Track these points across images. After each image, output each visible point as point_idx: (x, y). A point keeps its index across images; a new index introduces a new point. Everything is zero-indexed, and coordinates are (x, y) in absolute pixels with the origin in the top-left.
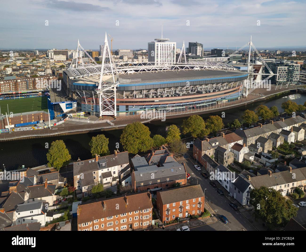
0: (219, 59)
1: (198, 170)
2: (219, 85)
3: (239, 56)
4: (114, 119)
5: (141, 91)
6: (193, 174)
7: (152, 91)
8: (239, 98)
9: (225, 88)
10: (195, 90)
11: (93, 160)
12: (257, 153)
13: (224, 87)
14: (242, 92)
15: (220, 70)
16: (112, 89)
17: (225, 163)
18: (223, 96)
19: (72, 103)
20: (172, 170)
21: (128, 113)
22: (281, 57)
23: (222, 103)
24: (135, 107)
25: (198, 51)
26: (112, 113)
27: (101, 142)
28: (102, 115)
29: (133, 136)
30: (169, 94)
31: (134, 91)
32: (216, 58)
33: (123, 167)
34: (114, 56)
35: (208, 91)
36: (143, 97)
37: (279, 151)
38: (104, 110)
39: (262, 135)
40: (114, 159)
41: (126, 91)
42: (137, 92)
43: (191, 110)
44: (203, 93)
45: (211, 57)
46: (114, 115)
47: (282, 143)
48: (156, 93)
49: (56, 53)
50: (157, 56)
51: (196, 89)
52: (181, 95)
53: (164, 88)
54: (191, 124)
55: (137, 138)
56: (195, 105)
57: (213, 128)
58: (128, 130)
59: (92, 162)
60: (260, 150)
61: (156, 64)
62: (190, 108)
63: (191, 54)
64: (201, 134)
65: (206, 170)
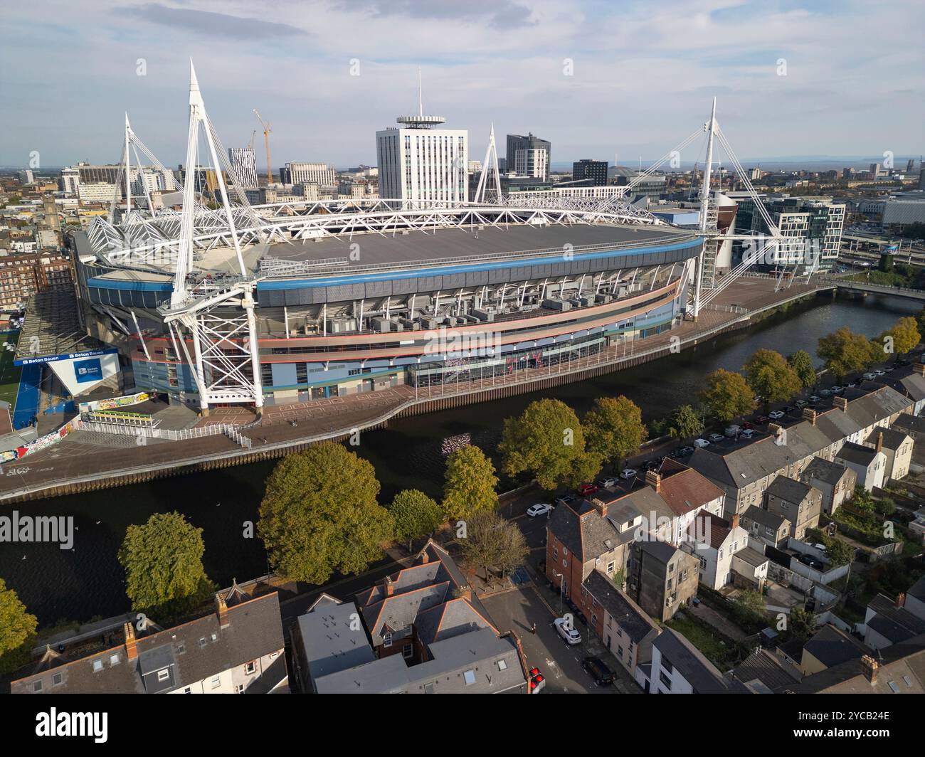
0: (599, 193)
1: (570, 644)
2: (615, 279)
3: (657, 182)
4: (254, 417)
5: (348, 308)
6: (551, 664)
7: (388, 306)
8: (674, 321)
9: (632, 288)
10: (536, 296)
11: (113, 654)
12: (771, 543)
13: (630, 284)
14: (683, 303)
15: (611, 224)
16: (237, 302)
17: (668, 600)
18: (626, 318)
19: (99, 359)
20: (470, 677)
21: (307, 390)
22: (767, 188)
23: (625, 341)
24: (329, 368)
25: (536, 166)
26: (245, 396)
27: (169, 547)
28: (209, 404)
29: (309, 509)
30: (451, 315)
31: (320, 306)
32: (591, 188)
33: (259, 667)
34: (276, 187)
35: (580, 300)
36: (358, 330)
37: (844, 531)
38: (214, 382)
39: (783, 472)
40: (214, 637)
41: (293, 307)
42: (336, 309)
43: (527, 370)
44: (563, 310)
45: (577, 185)
46: (254, 403)
47: (848, 497)
48: (404, 311)
49: (89, 176)
50: (407, 179)
51: (541, 295)
52: (491, 318)
53: (431, 294)
54: (534, 437)
55: (326, 517)
56: (538, 351)
57: (611, 446)
58: (285, 486)
59: (106, 664)
60: (784, 531)
61: (405, 207)
62: (522, 365)
63: (515, 173)
64: (570, 476)
65: (601, 642)
